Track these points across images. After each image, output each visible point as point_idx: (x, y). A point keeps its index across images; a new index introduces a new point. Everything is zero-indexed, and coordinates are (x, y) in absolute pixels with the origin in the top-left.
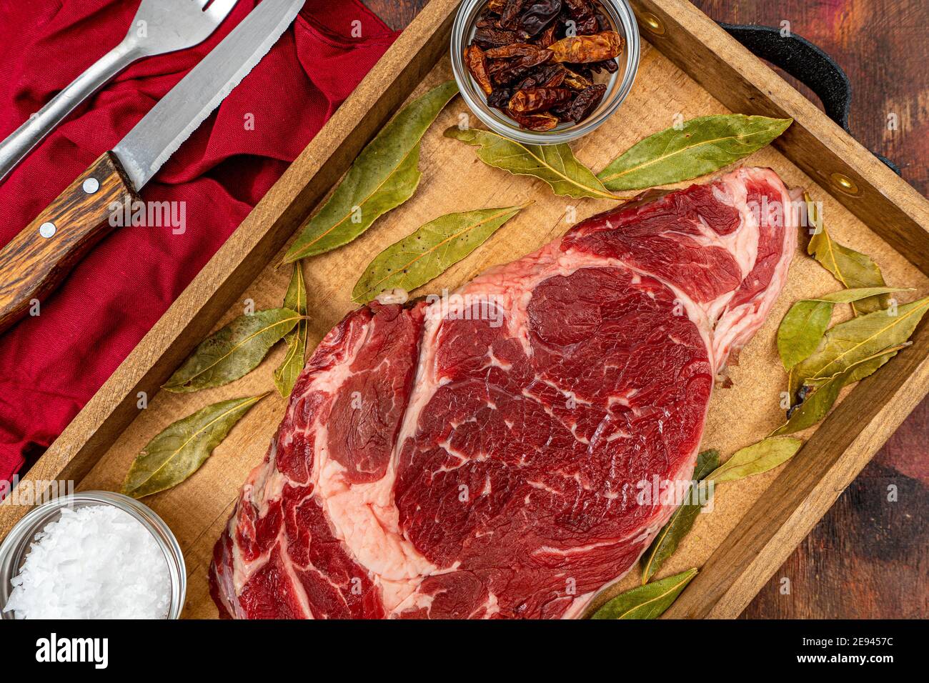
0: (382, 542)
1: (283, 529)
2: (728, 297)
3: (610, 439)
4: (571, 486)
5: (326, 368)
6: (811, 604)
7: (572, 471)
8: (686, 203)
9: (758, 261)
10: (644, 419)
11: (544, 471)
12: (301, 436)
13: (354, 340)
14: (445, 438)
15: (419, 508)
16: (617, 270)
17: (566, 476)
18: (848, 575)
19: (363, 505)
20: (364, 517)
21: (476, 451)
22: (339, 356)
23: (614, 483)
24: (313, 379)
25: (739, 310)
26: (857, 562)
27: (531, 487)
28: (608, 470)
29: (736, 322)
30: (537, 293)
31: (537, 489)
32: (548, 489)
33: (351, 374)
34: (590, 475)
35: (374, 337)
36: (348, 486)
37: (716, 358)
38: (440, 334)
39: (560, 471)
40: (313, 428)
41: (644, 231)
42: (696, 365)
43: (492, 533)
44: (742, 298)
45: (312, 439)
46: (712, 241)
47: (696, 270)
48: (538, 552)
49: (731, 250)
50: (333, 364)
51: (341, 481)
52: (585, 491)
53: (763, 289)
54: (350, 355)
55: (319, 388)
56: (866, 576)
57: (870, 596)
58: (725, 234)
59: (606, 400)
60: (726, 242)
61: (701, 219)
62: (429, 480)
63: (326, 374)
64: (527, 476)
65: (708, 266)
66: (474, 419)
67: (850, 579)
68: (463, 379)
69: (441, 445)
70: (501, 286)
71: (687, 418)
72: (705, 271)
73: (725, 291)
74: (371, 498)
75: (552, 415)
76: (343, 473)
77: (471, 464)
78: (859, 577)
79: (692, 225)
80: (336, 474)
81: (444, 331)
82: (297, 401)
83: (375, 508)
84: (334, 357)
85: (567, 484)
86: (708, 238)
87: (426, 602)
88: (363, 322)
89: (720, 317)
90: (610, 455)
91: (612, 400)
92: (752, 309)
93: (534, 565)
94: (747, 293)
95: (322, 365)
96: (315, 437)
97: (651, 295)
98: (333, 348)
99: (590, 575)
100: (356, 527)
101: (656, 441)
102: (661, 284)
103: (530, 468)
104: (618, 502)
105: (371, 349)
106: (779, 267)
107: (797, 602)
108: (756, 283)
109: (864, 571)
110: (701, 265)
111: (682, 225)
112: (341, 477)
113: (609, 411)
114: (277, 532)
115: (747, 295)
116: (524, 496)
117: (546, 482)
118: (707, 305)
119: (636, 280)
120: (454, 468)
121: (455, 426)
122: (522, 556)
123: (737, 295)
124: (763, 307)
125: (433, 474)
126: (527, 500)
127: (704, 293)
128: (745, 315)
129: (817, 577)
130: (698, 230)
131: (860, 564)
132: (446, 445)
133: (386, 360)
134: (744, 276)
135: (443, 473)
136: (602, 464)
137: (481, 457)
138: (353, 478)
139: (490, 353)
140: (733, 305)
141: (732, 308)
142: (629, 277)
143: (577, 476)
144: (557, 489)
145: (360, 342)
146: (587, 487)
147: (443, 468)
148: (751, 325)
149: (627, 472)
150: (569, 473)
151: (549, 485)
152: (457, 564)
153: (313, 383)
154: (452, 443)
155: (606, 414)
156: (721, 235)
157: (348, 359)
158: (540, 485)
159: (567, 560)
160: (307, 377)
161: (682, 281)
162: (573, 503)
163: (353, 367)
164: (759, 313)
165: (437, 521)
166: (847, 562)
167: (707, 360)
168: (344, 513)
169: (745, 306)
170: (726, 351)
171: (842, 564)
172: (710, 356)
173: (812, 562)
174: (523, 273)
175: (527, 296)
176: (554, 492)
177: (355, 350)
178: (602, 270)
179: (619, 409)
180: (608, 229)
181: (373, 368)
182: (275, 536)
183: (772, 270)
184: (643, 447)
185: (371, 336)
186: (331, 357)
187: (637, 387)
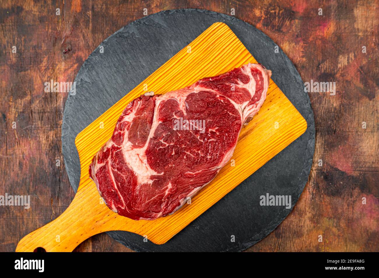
0: (141, 165)
1: (110, 157)
2: (247, 103)
3: (209, 141)
4: (198, 154)
5: (128, 114)
6: (311, 209)
7: (198, 150)
8: (234, 74)
9: (256, 92)
10: (220, 135)
11: (190, 149)
12: (120, 133)
13: (136, 106)
14: (161, 139)
15: (153, 158)
16: (212, 93)
17: (196, 151)
18: (322, 200)
19: (135, 154)
20: (135, 158)
21: (171, 142)
22: (131, 111)
23: (210, 154)
24: (124, 118)
25: (251, 106)
26: (325, 196)
27: (186, 153)
28: (208, 150)
29: (250, 110)
30: (188, 97)
31: (187, 154)
32: (191, 155)
33: (135, 116)
34: (203, 151)
35: (142, 106)
36: (132, 149)
37: (243, 120)
38: (160, 107)
39: (195, 150)
40: (124, 131)
41: (221, 83)
42: (237, 121)
43: (174, 165)
44: (251, 103)
45: (123, 134)
46: (242, 86)
47: (237, 95)
48: (187, 173)
49: (248, 89)
50: (130, 113)
51: (131, 147)
52: (201, 156)
53: (258, 100)
54: (135, 110)
55: (126, 120)
56: (328, 201)
57: (329, 207)
58: (246, 84)
59: (208, 130)
60: (246, 86)
61: (239, 79)
62: (156, 151)
63: (128, 116)
64: (185, 150)
65: (241, 93)
66: (170, 133)
67: (323, 201)
68: (165, 122)
69: (160, 141)
70: (178, 94)
71: (232, 136)
72: (240, 95)
73: (246, 101)
74: (139, 153)
75: (192, 133)
76: (132, 145)
77: (169, 146)
78: (326, 201)
79: (236, 81)
80: (130, 145)
81: (161, 107)
82: (119, 123)
83: (139, 156)
84: (130, 111)
85: (197, 154)
86: (241, 85)
87: (151, 182)
88: (138, 101)
89: (245, 108)
90: (209, 145)
91: (210, 130)
92: (255, 106)
93: (185, 177)
94: (253, 101)
95: (127, 114)
96: (124, 134)
97: (222, 101)
98: (130, 109)
99: (200, 180)
100: (133, 161)
101: (223, 142)
102: (225, 98)
103: (185, 148)
104: (211, 159)
105: (141, 109)
106: (263, 94)
107: (306, 208)
108: (256, 98)
109: (327, 199)
110: (239, 93)
111: (233, 81)
112: (131, 146)
113: (210, 133)
114: (108, 157)
115: (253, 102)
116: (184, 156)
117: (190, 152)
118: (241, 105)
119: (218, 96)
120: (164, 147)
121: (164, 135)
122: (182, 174)
123: (250, 102)
124: (259, 106)
125: (158, 149)
126: (185, 157)
127: (240, 101)
128: (252, 108)
129: (313, 200)
130: (238, 83)
131: (326, 197)
132: (162, 141)
133: (145, 113)
134: (252, 97)
135: (161, 148)
136: (207, 148)
137: (172, 144)
138: (134, 147)
139: (174, 114)
140: (248, 105)
141: (248, 106)
142: (216, 95)
143: (199, 152)
144: (194, 155)
145: (138, 107)
146: (202, 155)
147: (161, 147)
148: (254, 111)
149: (214, 150)
150: (197, 151)
151: (191, 154)
152: (163, 173)
153: (124, 119)
154: (164, 140)
155: (208, 133)
156: (245, 84)
157: (134, 112)
158: (188, 153)
159: (194, 176)
160: (122, 117)
161: (233, 98)
162: (198, 160)
163: (136, 114)
164: (257, 107)
165: (158, 161)
166: (322, 196)
167: (240, 120)
168: (130, 156)
169: (252, 105)
170: (246, 118)
171: (320, 197)
172: (242, 119)
173: (311, 196)
174: (184, 91)
175: (185, 98)
176: (193, 156)
177: (136, 109)
178: (207, 92)
179: (212, 132)
180: (210, 81)
181: (141, 115)
182: (107, 158)
183: (261, 95)
184: (219, 144)
185: (141, 105)
186: (129, 111)
187: (218, 127)
